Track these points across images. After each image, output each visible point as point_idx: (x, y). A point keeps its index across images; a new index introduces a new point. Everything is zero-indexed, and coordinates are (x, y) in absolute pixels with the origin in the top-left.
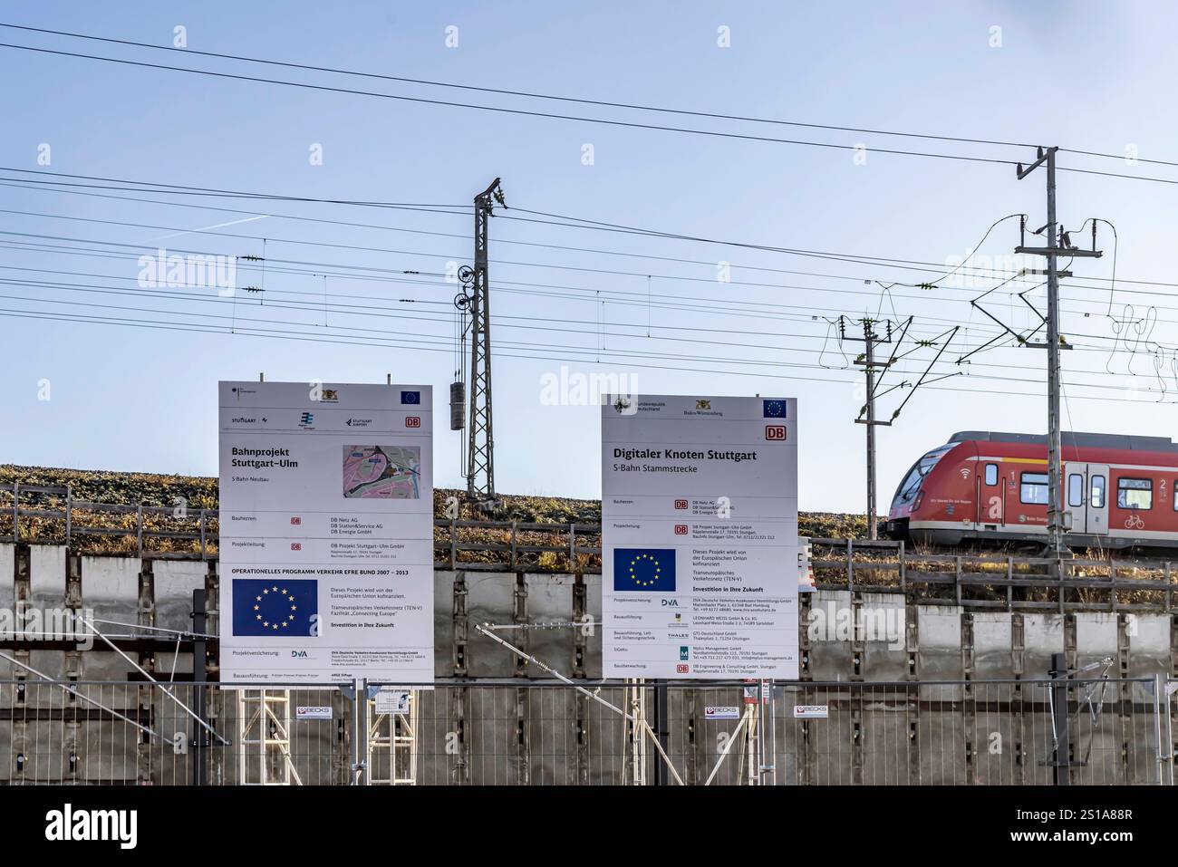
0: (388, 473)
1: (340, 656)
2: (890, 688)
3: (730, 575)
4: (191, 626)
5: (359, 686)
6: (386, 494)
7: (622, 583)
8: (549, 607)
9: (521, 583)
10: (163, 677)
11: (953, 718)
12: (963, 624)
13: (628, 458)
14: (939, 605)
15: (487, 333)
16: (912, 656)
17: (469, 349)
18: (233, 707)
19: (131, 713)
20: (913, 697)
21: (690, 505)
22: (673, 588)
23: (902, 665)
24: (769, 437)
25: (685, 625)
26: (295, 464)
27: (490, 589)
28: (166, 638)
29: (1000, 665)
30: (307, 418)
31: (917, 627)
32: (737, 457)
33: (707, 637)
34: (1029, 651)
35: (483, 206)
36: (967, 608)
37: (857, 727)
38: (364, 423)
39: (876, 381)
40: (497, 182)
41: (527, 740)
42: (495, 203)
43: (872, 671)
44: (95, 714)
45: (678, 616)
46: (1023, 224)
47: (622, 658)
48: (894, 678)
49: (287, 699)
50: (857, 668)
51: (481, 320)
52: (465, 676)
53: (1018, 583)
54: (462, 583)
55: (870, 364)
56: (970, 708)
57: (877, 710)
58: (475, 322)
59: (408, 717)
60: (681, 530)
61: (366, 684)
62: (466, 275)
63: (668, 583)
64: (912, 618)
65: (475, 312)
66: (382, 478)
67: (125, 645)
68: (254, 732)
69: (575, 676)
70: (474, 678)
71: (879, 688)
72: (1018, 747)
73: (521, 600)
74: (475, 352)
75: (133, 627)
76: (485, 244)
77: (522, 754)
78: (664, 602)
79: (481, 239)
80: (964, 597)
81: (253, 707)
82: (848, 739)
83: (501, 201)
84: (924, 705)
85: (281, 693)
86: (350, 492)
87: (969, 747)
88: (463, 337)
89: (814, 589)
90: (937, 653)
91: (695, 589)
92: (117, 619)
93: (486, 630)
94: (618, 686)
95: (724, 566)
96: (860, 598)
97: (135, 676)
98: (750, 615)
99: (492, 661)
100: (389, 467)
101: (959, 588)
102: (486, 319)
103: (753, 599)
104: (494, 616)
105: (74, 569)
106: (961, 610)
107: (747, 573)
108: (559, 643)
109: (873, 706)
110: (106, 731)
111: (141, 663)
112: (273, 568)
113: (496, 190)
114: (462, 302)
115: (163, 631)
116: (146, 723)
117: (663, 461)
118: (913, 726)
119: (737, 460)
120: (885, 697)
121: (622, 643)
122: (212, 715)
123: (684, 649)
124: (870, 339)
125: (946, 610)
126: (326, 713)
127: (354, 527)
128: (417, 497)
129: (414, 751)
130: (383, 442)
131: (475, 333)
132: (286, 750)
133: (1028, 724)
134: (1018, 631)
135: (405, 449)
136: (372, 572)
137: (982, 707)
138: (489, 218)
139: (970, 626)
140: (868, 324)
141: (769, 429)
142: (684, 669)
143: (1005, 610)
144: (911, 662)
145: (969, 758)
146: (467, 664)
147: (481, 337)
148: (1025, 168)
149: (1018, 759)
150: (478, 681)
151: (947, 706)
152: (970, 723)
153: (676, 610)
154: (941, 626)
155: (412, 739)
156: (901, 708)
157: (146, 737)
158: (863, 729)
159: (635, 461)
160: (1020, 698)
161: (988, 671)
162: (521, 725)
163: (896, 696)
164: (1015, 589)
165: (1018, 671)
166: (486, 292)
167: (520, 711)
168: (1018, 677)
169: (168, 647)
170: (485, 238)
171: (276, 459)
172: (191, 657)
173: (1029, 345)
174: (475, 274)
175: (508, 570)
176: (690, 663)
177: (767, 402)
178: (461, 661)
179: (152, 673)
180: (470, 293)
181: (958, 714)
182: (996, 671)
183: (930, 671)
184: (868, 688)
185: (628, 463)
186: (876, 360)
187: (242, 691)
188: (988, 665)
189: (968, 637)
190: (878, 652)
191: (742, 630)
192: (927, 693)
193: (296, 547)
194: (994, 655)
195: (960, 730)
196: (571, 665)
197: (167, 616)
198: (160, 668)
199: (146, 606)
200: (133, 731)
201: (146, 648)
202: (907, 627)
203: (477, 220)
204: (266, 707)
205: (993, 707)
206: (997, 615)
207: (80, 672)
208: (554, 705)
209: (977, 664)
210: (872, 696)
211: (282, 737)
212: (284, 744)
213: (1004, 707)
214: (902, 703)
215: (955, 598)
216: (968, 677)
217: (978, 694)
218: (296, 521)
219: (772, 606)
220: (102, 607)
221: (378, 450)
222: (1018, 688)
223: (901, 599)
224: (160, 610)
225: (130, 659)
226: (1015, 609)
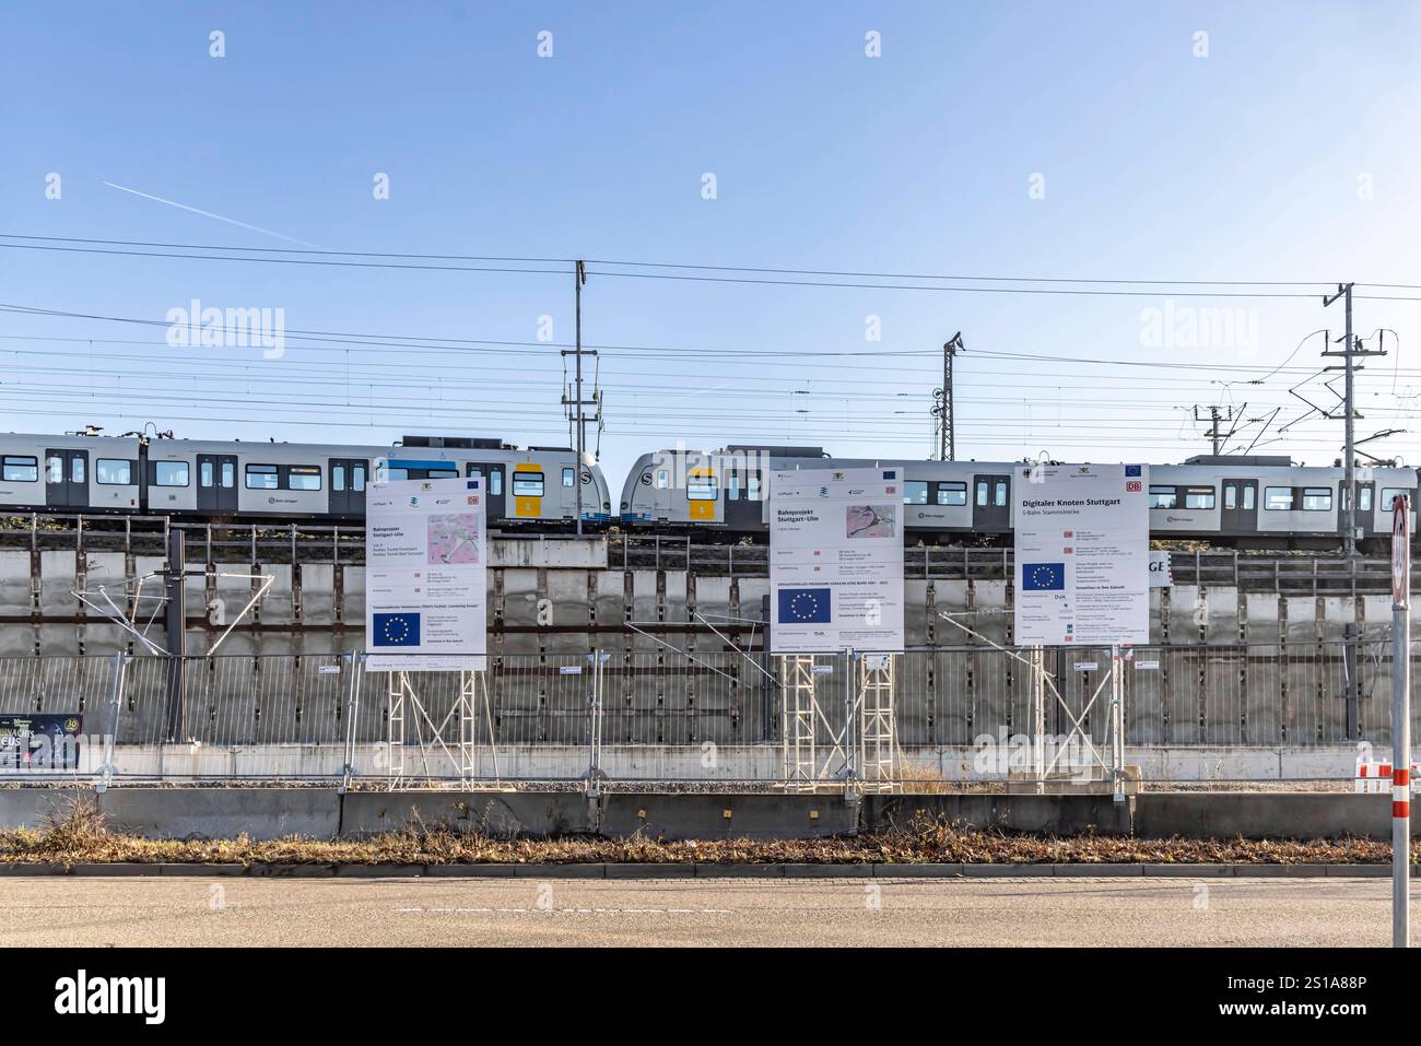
0: (875, 522)
1: (844, 634)
2: (1227, 648)
3: (1102, 579)
4: (761, 618)
5: (849, 653)
6: (873, 535)
7: (1028, 585)
8: (988, 600)
9: (971, 586)
10: (745, 649)
11: (1272, 667)
12: (1279, 604)
13: (1032, 506)
14: (1262, 593)
15: (952, 430)
16: (1243, 627)
17: (940, 441)
18: (779, 667)
19: (726, 670)
20: (1243, 654)
21: (1075, 535)
22: (1062, 588)
23: (1235, 633)
24: (1129, 489)
25: (1071, 611)
26: (817, 519)
27: (950, 590)
28: (746, 625)
29: (1307, 631)
30: (824, 490)
31: (1246, 608)
32: (1107, 503)
33: (1085, 618)
34: (1329, 622)
35: (949, 350)
36: (1283, 595)
37: (1202, 674)
38: (859, 492)
39: (1219, 448)
40: (959, 334)
41: (974, 684)
42: (957, 347)
43: (1213, 637)
44: (705, 670)
45: (1066, 605)
46: (1327, 337)
47: (1028, 633)
48: (1230, 642)
49: (812, 661)
50: (1202, 635)
51: (948, 422)
52: (934, 645)
53: (1320, 576)
54: (932, 587)
55: (1216, 436)
56: (1284, 660)
57: (1217, 663)
58: (944, 423)
59: (888, 671)
60: (1068, 551)
61: (853, 652)
62: (938, 394)
63: (1059, 584)
64: (1243, 602)
65: (944, 417)
66: (871, 525)
67: (721, 629)
68: (792, 681)
69: (1006, 644)
70: (940, 646)
71: (1219, 649)
72: (1320, 686)
73: (971, 597)
74: (944, 442)
75: (727, 619)
76: (951, 374)
77: (970, 692)
78: (1057, 597)
79: (948, 371)
80: (1280, 587)
81: (791, 666)
82: (1195, 682)
83: (961, 345)
84: (1252, 659)
85: (808, 657)
86: (851, 535)
87: (1283, 686)
88: (937, 433)
89: (1172, 585)
90: (1260, 624)
91: (1078, 588)
92: (716, 614)
93: (945, 616)
94: (1027, 650)
95: (1098, 573)
96: (1204, 589)
97: (728, 648)
98: (1115, 604)
99: (950, 635)
100: (876, 519)
101: (1277, 582)
102: (951, 421)
103: (1119, 594)
104: (952, 607)
105: (691, 585)
106: (1278, 596)
107: (1113, 577)
108: (997, 624)
109: (1215, 660)
110: (711, 680)
111: (731, 640)
112: (802, 582)
113: (958, 340)
114: (935, 411)
115: (744, 621)
116: (734, 676)
117: (1056, 508)
118: (1243, 673)
119: (1107, 504)
120: (1223, 654)
121: (1027, 623)
122: (774, 670)
123: (1070, 626)
124: (1216, 419)
125: (1267, 596)
126: (829, 669)
127: (853, 556)
128: (893, 536)
129: (891, 691)
130: (871, 503)
131: (944, 430)
132: (812, 692)
133: (1327, 671)
134: (1320, 609)
135: (886, 507)
136: (864, 583)
137: (1293, 660)
138: (954, 358)
139: (1285, 607)
140: (1214, 410)
141: (1129, 484)
142: (1070, 639)
143: (1311, 595)
144: (1241, 631)
145: (1283, 694)
146: (935, 638)
147: (948, 432)
148: (1329, 299)
149: (1320, 694)
150: (943, 648)
151: (1268, 659)
152: (1284, 670)
153: (1064, 601)
154: (1263, 607)
155: (891, 684)
156: (1235, 661)
157: (734, 684)
158: (1207, 674)
159: (1037, 508)
160: (1322, 653)
161: (1298, 636)
162: (970, 675)
163: (1231, 653)
164: (1318, 581)
165: (1321, 635)
166: (951, 404)
168: (1320, 639)
169: (747, 630)
170: (951, 370)
171: (805, 516)
172: (761, 635)
173: (1331, 418)
174: (944, 393)
175: (964, 578)
176: (1074, 635)
177: (1127, 467)
178: (931, 636)
179: (738, 646)
180: (941, 405)
181: (1276, 665)
182: (1304, 636)
183: (1255, 637)
184: (1211, 649)
185: (1032, 510)
186: (1220, 432)
187: (784, 657)
188: (1298, 632)
189: (1283, 612)
190: (1218, 625)
191: (1109, 613)
192: (1253, 651)
193: (817, 569)
194: (1302, 625)
195: (1277, 676)
196: (1004, 636)
197: (747, 611)
198: (743, 643)
199: (735, 606)
200: (727, 680)
201: (734, 631)
202: (1239, 608)
203: (946, 359)
204: (799, 666)
205: (1301, 660)
206: (1304, 599)
207: (695, 646)
208: (993, 664)
209: (1290, 632)
210: (1214, 654)
211: (809, 684)
212: (810, 688)
213: (1310, 660)
214: (1234, 658)
215: (1274, 588)
216: (1283, 640)
217: (1290, 651)
218: (817, 553)
219: (1131, 597)
220: (710, 606)
221: (868, 508)
222: (1320, 647)
223: (1234, 590)
224: (743, 608)
225: (725, 638)
226: (1318, 595)
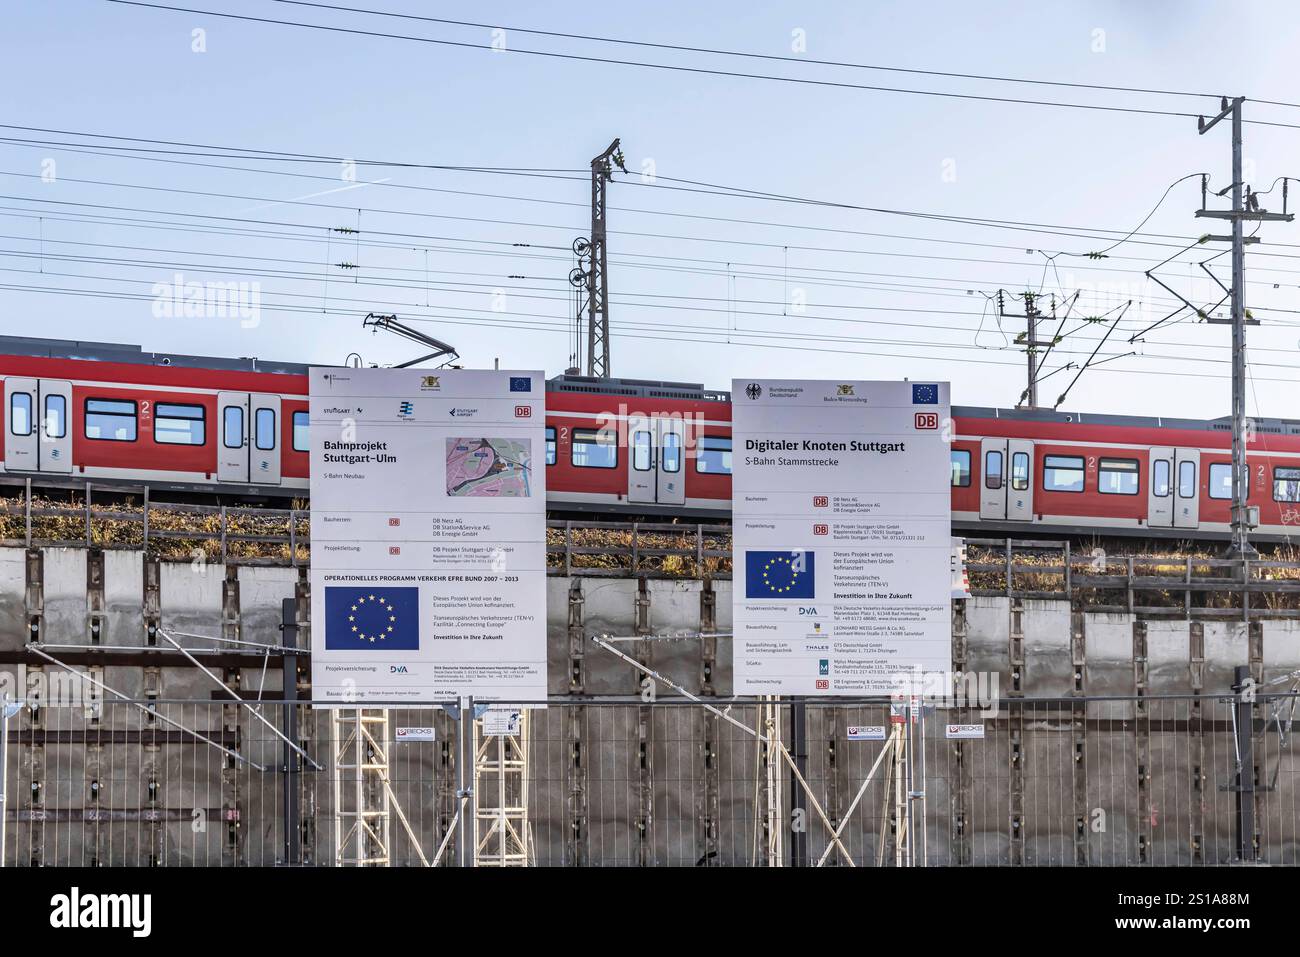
0: (496, 469)
1: (442, 671)
2: (1053, 705)
3: (875, 580)
4: (280, 640)
5: (465, 705)
6: (494, 492)
7: (755, 590)
8: (674, 616)
9: (643, 590)
10: (250, 696)
11: (1124, 738)
12: (1134, 631)
13: (762, 450)
14: (1108, 612)
15: (605, 312)
16: (1079, 669)
17: (586, 329)
18: (326, 729)
19: (215, 735)
20: (1079, 715)
21: (831, 502)
22: (811, 595)
23: (1067, 679)
24: (919, 426)
25: (825, 636)
26: (393, 459)
27: (608, 597)
28: (253, 652)
29: (1176, 679)
30: (406, 407)
31: (1083, 637)
32: (884, 449)
33: (850, 648)
34: (1210, 663)
35: (601, 170)
36: (1140, 616)
37: (1016, 748)
38: (469, 413)
39: (1038, 362)
40: (616, 143)
41: (650, 764)
42: (614, 166)
43: (1033, 686)
44: (175, 736)
45: (817, 626)
46: (1204, 185)
47: (753, 672)
48: (1058, 694)
49: (385, 719)
50: (1017, 683)
51: (598, 298)
52: (582, 693)
53: (1197, 587)
54: (578, 590)
55: (1033, 344)
56: (1142, 727)
57: (1040, 730)
58: (592, 300)
59: (518, 739)
60: (821, 530)
61: (472, 703)
62: (581, 247)
63: (804, 587)
64: (1079, 627)
65: (591, 289)
66: (489, 473)
67: (208, 660)
68: (349, 755)
69: (702, 693)
70: (592, 696)
71: (1041, 705)
72: (1197, 770)
73: (643, 607)
74: (592, 334)
75: (216, 640)
76: (603, 213)
77: (644, 779)
78: (802, 611)
79: (599, 207)
80: (1136, 604)
81: (348, 728)
82: (1006, 763)
83: (620, 164)
84: (1092, 724)
85: (379, 713)
86: (454, 490)
87: (1142, 770)
88: (579, 317)
89: (969, 595)
90: (1106, 666)
91: (836, 596)
92: (199, 632)
93: (605, 642)
94: (751, 703)
95: (869, 570)
96: (1020, 605)
97: (219, 695)
98: (897, 624)
99: (610, 677)
100: (497, 462)
101: (1131, 594)
102: (604, 296)
103: (900, 608)
104: (613, 627)
105: (152, 577)
106: (1133, 618)
107: (893, 578)
108: (686, 657)
109: (1034, 725)
110: (187, 755)
111: (225, 681)
112: (369, 574)
113: (615, 152)
114: (577, 278)
115: (249, 645)
116: (232, 747)
117: (801, 454)
118: (1079, 748)
119: (883, 451)
120: (1047, 715)
121: (755, 656)
122: (303, 737)
123: (824, 663)
124: (1032, 315)
125: (1116, 618)
126: (428, 734)
127: (458, 528)
128: (527, 494)
129: (525, 776)
130: (489, 434)
131: (592, 312)
132: (385, 776)
133: (1208, 745)
134: (1197, 642)
135: (514, 442)
136: (479, 579)
137: (1157, 725)
138: (608, 183)
139: (1143, 636)
140: (1029, 299)
141: (918, 416)
142: (824, 685)
143: (1182, 617)
144: (1077, 676)
145: (1141, 783)
146: (583, 681)
147: (598, 317)
148: (1207, 121)
149: (1197, 783)
150: (596, 699)
151: (1117, 725)
152: (1142, 744)
153: (814, 619)
154: (1110, 636)
155: (523, 764)
156: (1067, 728)
157: (232, 761)
158: (1023, 751)
159: (770, 454)
160: (1199, 715)
161: (1163, 686)
162: (643, 748)
163: (1061, 714)
164: (1193, 594)
165: (1197, 685)
166: (604, 266)
167: (642, 733)
168: (1197, 692)
169: (255, 662)
170: (603, 207)
171: (373, 453)
172: (280, 673)
173: (1211, 321)
174: (592, 246)
175: (629, 576)
176: (830, 678)
177: (916, 387)
178: (577, 677)
179: (238, 691)
180: (587, 268)
181: (1129, 734)
182: (1172, 686)
183: (1099, 686)
184: (1029, 705)
185: (761, 456)
186: (1039, 339)
187: (336, 710)
188: (1163, 680)
189: (1141, 648)
190: (1041, 666)
191: (887, 641)
192: (1095, 711)
193: (395, 551)
194: (1170, 667)
195: (1131, 752)
196: (698, 680)
197: (253, 628)
198: (247, 686)
199: (231, 617)
200: (217, 755)
201: (232, 664)
202: (1073, 637)
203: (594, 187)
204: (363, 728)
205: (1169, 726)
206: (1173, 624)
207: (160, 691)
208: (681, 725)
209: (1151, 679)
210: (1033, 714)
211: (380, 761)
212: (383, 769)
213: (1181, 726)
214: (1066, 722)
215: (1127, 604)
216: (1140, 692)
217: (1152, 711)
218: (395, 522)
219: (923, 614)
220: (184, 618)
221: (484, 443)
222: (1197, 704)
223: (1065, 607)
224: (247, 622)
225: (214, 676)
226: (1193, 617)
